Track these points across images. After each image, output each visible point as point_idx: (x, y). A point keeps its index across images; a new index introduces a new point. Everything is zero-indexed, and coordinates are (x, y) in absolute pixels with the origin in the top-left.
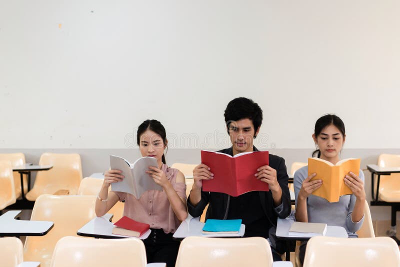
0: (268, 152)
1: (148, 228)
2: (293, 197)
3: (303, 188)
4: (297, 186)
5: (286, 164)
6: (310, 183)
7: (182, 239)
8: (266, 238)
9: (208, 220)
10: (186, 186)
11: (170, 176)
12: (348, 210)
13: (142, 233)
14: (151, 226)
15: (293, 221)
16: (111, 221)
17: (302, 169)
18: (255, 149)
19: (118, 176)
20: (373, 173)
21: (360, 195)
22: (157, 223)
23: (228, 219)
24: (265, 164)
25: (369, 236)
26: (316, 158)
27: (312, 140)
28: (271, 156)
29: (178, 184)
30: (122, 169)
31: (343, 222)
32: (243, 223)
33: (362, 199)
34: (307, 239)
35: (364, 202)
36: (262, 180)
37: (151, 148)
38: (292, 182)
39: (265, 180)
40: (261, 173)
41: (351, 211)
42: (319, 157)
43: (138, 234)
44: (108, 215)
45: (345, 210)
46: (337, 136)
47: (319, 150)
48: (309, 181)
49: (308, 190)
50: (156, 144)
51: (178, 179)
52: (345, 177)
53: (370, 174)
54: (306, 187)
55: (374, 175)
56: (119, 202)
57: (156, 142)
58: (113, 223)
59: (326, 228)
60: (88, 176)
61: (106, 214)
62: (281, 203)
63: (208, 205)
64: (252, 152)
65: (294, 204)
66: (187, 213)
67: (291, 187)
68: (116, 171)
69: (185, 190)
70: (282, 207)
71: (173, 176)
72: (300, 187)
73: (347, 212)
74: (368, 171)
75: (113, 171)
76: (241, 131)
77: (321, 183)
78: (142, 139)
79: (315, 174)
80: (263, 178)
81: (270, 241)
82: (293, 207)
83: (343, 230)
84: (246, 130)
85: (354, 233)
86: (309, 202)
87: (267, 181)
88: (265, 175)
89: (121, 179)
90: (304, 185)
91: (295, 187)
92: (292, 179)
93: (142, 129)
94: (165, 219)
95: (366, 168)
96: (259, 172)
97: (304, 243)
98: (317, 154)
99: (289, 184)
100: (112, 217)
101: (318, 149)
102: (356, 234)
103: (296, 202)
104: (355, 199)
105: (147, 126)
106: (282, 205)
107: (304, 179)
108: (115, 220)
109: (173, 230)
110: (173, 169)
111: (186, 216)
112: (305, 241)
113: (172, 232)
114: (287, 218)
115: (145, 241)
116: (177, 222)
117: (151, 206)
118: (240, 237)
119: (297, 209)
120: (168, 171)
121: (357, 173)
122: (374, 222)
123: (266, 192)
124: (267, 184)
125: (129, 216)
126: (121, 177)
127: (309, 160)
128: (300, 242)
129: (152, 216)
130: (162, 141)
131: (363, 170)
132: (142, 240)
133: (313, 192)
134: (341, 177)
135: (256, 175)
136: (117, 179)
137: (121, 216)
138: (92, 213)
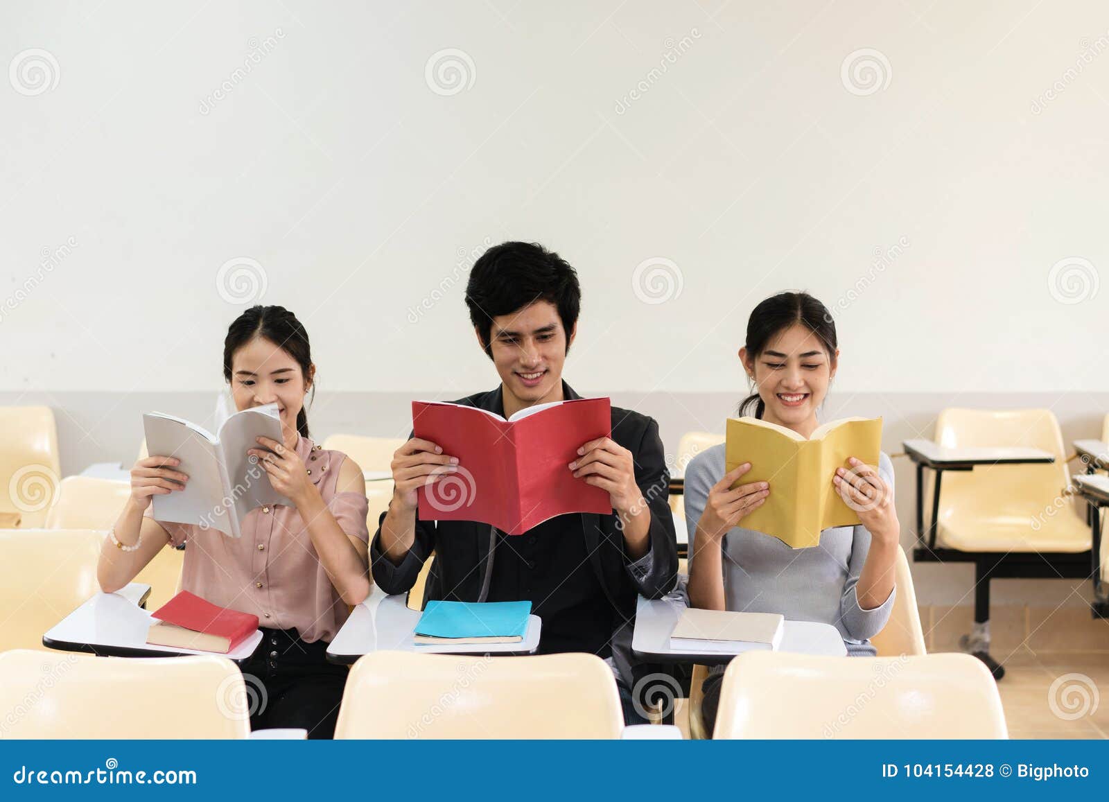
0: (607, 400)
1: (255, 625)
2: (682, 537)
3: (712, 509)
4: (693, 503)
5: (663, 435)
6: (733, 494)
7: (353, 659)
8: (604, 656)
9: (431, 603)
10: (367, 501)
11: (321, 474)
12: (846, 574)
13: (236, 640)
14: (263, 621)
15: (682, 606)
16: (143, 607)
17: (710, 454)
18: (567, 392)
19: (169, 474)
20: (922, 464)
21: (879, 528)
22: (278, 610)
23: (490, 599)
24: (601, 436)
25: (910, 650)
26: (750, 418)
27: (738, 365)
28: (617, 413)
29: (345, 495)
30: (182, 456)
31: (833, 609)
32: (534, 611)
33: (888, 539)
34: (725, 660)
35: (893, 550)
36: (590, 481)
37: (266, 389)
38: (680, 492)
39: (599, 481)
40: (586, 459)
41: (857, 577)
42: (759, 416)
43: (223, 643)
44: (135, 588)
45: (838, 575)
46: (813, 360)
47: (757, 396)
48: (730, 489)
49: (727, 513)
50: (280, 381)
51: (344, 484)
52: (836, 474)
53: (912, 467)
54: (721, 505)
55: (925, 470)
56: (167, 547)
57: (282, 376)
58: (149, 611)
59: (782, 628)
60: (76, 473)
61: (131, 584)
62: (649, 550)
63: (431, 559)
64: (561, 403)
65: (684, 557)
66: (370, 583)
67: (677, 505)
68: (164, 462)
69: (364, 513)
70: (651, 563)
71: (329, 473)
72: (702, 506)
73: (844, 578)
74: (907, 459)
75: (153, 461)
76: (530, 340)
77: (765, 493)
78: (239, 364)
79: (747, 466)
80: (596, 475)
81: (616, 665)
82: (683, 564)
83: (832, 633)
84: (543, 335)
85: (865, 642)
86: (730, 549)
87: (608, 485)
88: (600, 468)
89: (180, 484)
90: (716, 500)
91: (688, 507)
92: (680, 482)
93: (240, 333)
94: (302, 600)
95: (901, 451)
96: (582, 456)
97: (714, 672)
98: (752, 408)
99: (670, 497)
100: (148, 592)
101: (755, 391)
102: (869, 645)
103: (690, 550)
104: (867, 538)
105: (254, 328)
106: (650, 555)
107: (714, 481)
108: (155, 603)
109: (327, 633)
110: (329, 452)
111: (366, 592)
112: (718, 664)
113: (326, 640)
114: (664, 599)
115: (245, 666)
116: (340, 611)
117: (262, 562)
118: (526, 654)
119: (692, 571)
120: (313, 459)
121: (873, 461)
122: (923, 612)
123: (602, 518)
124: (606, 494)
125: (199, 592)
126: (179, 477)
127: (730, 423)
128: (702, 667)
129: (266, 593)
130: (297, 370)
131: (893, 456)
132: (236, 662)
133: (743, 519)
134: (826, 473)
135: (573, 466)
136: (168, 485)
137: (175, 592)
138: (88, 581)
